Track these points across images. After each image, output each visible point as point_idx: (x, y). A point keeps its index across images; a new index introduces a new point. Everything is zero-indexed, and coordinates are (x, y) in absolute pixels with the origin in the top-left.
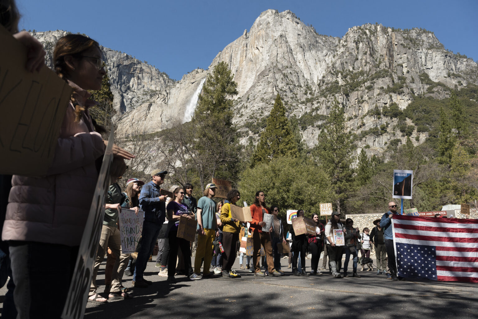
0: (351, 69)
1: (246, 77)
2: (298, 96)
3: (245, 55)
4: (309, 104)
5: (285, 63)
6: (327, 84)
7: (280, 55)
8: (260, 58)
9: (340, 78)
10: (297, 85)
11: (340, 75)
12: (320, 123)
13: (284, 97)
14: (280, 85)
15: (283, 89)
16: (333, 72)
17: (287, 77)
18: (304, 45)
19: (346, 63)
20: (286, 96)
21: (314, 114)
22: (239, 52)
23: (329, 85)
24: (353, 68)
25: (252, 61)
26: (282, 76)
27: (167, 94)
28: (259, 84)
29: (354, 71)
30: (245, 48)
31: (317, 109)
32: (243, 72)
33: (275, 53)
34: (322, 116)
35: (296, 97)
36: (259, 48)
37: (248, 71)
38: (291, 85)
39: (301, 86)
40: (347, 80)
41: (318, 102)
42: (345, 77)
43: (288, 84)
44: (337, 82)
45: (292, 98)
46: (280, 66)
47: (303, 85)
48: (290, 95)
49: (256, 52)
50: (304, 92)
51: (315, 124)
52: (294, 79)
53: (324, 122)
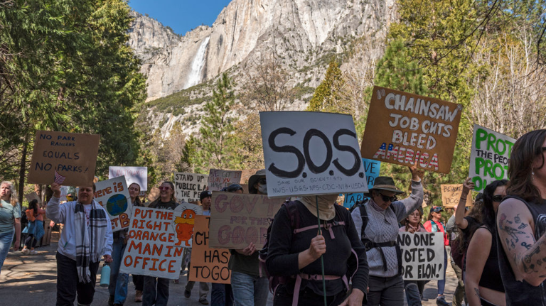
0: (353, 35)
1: (250, 39)
2: (298, 63)
3: (249, 13)
4: (303, 74)
5: (288, 25)
6: (325, 51)
7: (284, 16)
8: (265, 18)
9: (339, 45)
10: (298, 50)
11: (340, 42)
12: (306, 96)
13: (282, 64)
14: (279, 51)
15: (282, 56)
16: (332, 38)
17: (288, 41)
18: (312, 3)
19: (349, 27)
20: (284, 63)
21: (306, 85)
22: (245, 9)
23: (326, 54)
24: (356, 33)
25: (256, 20)
26: (282, 41)
27: (169, 53)
28: (257, 50)
29: (357, 37)
30: (250, 5)
31: (310, 80)
32: (247, 32)
33: (278, 13)
34: (311, 88)
35: (295, 64)
36: (265, 6)
37: (252, 31)
38: (291, 50)
39: (303, 52)
40: (345, 47)
41: (312, 73)
42: (345, 44)
43: (287, 50)
44: (334, 50)
45: (290, 65)
46: (281, 29)
47: (305, 50)
48: (288, 61)
49: (261, 10)
50: (305, 58)
51: (302, 97)
52: (296, 43)
53: (312, 95)
